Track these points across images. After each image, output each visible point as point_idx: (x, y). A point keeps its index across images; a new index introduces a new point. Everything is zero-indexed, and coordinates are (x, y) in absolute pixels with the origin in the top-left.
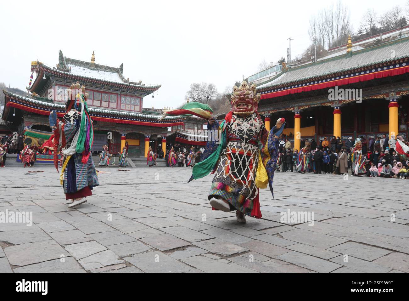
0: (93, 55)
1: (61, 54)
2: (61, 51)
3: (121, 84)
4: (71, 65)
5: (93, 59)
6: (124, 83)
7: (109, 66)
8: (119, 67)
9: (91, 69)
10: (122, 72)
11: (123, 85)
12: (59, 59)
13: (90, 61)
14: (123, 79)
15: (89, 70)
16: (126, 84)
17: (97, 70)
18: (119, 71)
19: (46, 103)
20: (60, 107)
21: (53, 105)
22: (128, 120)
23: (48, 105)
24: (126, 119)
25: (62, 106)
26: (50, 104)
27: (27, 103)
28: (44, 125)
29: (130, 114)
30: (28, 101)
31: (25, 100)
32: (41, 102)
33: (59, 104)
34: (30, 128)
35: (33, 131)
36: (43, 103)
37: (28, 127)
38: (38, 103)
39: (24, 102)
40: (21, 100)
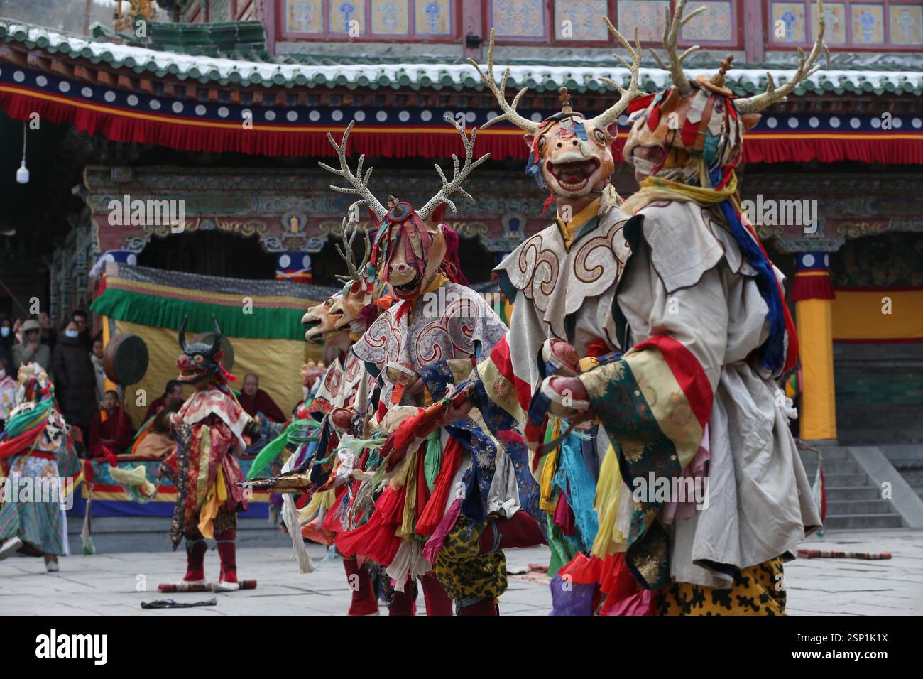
19: (225, 66)
20: (321, 86)
21: (267, 71)
22: (845, 128)
23: (235, 74)
24: (825, 127)
25: (330, 72)
26: (245, 68)
27: (103, 77)
28: (216, 233)
29: (853, 76)
30: (106, 62)
31: (84, 58)
32: (184, 62)
33: (304, 60)
34: (131, 260)
35: (152, 286)
36: (204, 64)
37: (121, 258)
38: (172, 74)
39: (81, 73)
40: (58, 67)
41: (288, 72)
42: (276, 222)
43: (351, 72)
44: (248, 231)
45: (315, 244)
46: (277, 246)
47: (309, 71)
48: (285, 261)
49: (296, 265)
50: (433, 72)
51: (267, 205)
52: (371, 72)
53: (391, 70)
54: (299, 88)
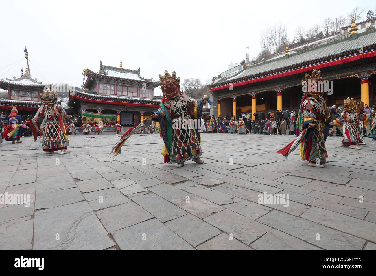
0: (121, 63)
1: (101, 63)
2: (101, 62)
3: (139, 81)
4: (108, 70)
5: (121, 66)
6: (141, 80)
7: (131, 70)
8: (138, 70)
9: (120, 72)
10: (140, 73)
11: (140, 81)
12: (100, 67)
13: (119, 67)
14: (140, 77)
15: (119, 73)
16: (143, 80)
17: (124, 72)
18: (138, 72)
19: (94, 95)
20: (102, 97)
21: (98, 96)
22: (145, 103)
23: (95, 96)
24: (143, 103)
25: (103, 96)
26: (96, 95)
27: (82, 95)
28: (93, 109)
29: (146, 99)
30: (83, 94)
31: (81, 93)
32: (90, 94)
33: (101, 95)
34: (85, 111)
35: (86, 113)
36: (92, 95)
37: (84, 110)
38: (89, 95)
39: (80, 95)
40: (78, 94)
41: (99, 96)
42: (98, 108)
43: (105, 96)
44: (96, 109)
45: (101, 110)
46: (98, 110)
47: (101, 96)
48: (99, 111)
49: (100, 112)
50: (112, 97)
51: (97, 107)
52: (107, 96)
53: (108, 96)
54: (100, 97)
